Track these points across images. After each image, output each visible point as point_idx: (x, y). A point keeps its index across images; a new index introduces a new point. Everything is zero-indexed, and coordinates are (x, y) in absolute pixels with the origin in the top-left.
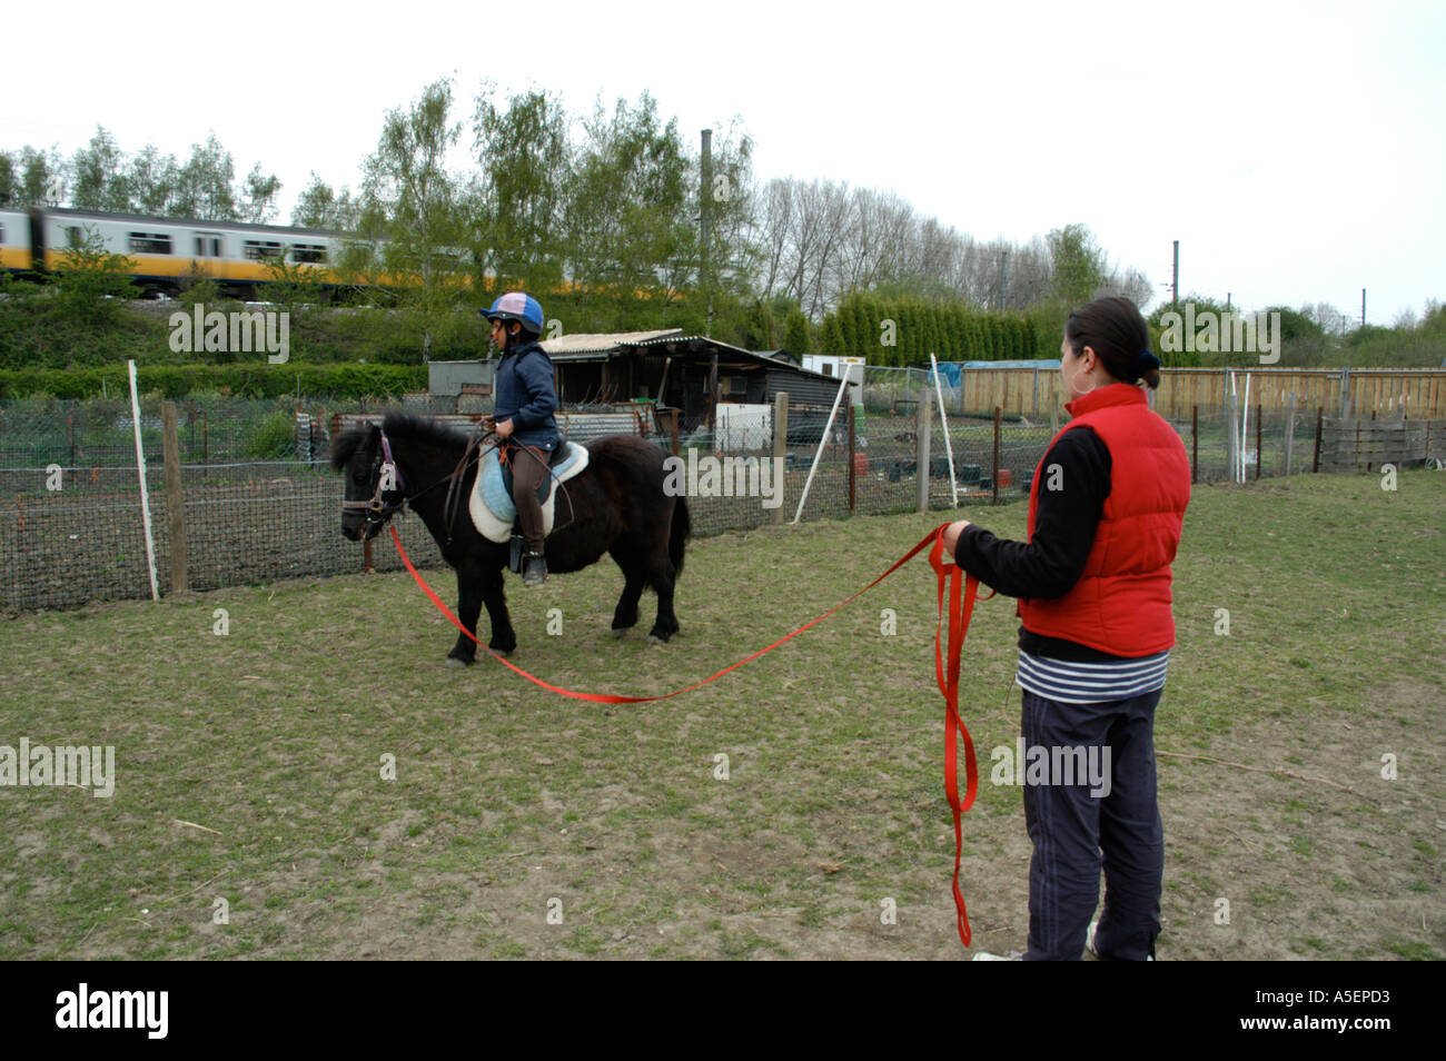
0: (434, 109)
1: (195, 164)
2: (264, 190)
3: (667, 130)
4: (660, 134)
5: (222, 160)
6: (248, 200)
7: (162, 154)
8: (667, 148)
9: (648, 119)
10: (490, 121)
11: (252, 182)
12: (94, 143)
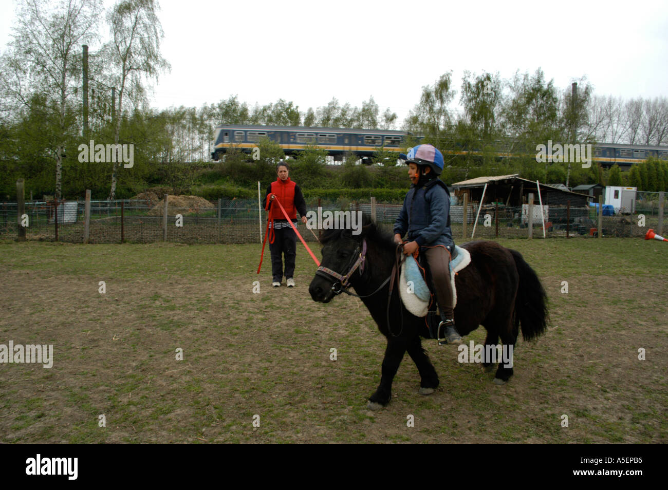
0: (444, 85)
1: (364, 110)
2: (391, 119)
3: (548, 86)
4: (545, 87)
5: (374, 107)
6: (383, 123)
7: (352, 106)
8: (548, 94)
9: (539, 82)
10: (467, 87)
11: (385, 116)
12: (329, 104)
